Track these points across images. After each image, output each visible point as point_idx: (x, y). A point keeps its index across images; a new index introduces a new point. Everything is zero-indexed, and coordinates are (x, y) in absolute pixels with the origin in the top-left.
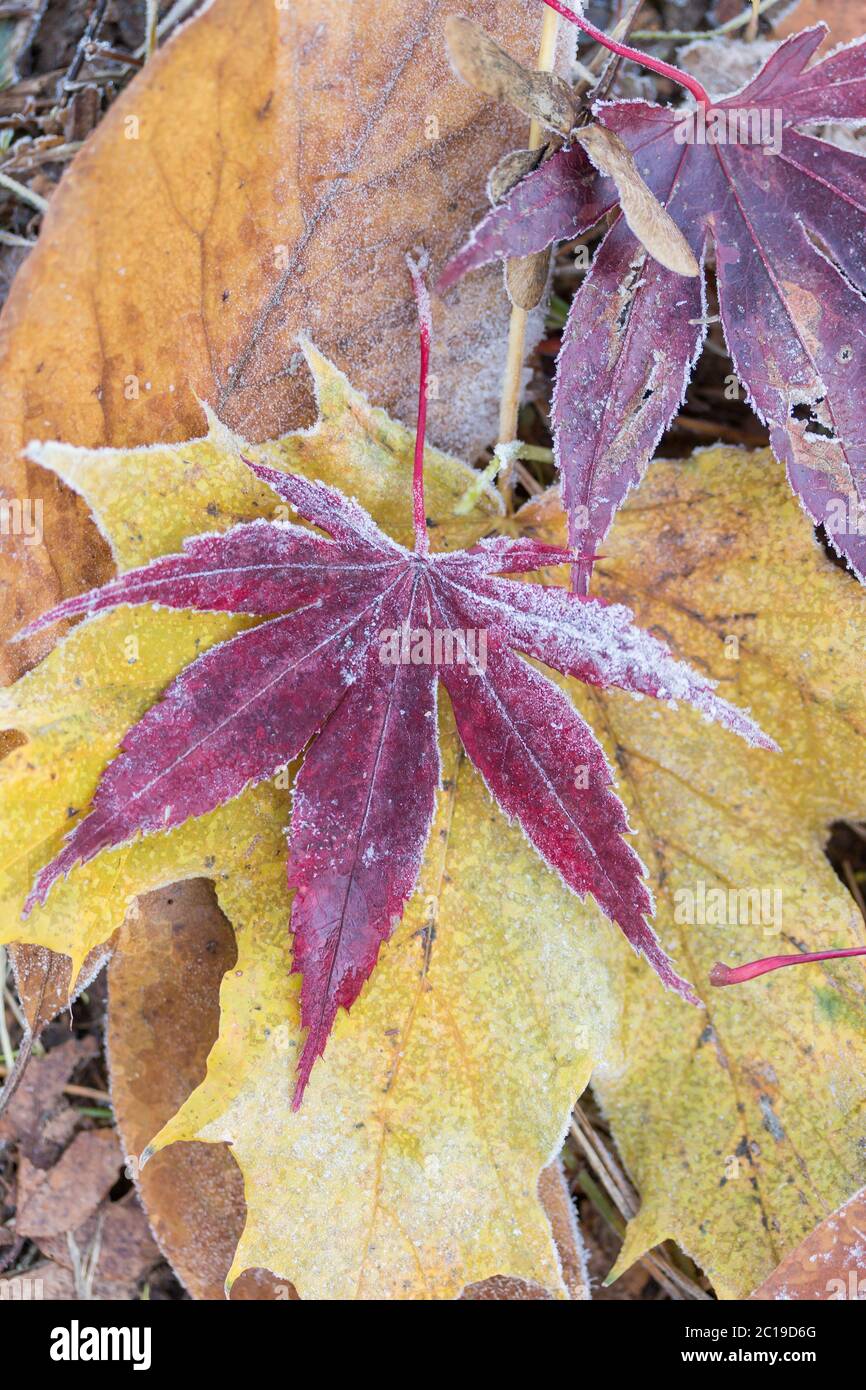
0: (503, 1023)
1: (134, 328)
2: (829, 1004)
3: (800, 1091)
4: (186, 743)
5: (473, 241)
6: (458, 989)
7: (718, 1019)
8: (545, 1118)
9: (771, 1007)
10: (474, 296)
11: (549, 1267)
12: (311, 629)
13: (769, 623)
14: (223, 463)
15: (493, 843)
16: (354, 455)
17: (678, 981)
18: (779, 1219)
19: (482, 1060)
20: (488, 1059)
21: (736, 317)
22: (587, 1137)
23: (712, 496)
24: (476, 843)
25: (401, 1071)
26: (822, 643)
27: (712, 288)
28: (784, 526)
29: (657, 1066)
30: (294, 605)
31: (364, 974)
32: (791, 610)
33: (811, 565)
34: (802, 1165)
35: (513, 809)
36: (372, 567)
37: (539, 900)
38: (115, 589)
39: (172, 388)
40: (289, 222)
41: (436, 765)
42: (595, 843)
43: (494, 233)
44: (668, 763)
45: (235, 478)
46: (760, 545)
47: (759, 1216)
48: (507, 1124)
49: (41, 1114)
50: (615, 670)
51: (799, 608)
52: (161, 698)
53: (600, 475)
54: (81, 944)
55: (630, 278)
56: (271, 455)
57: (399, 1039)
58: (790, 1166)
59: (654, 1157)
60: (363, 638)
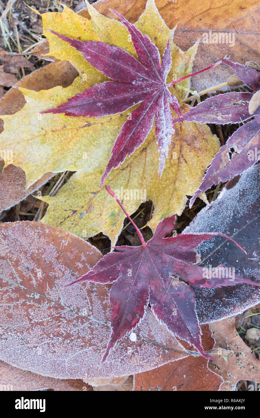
0: (77, 149)
1: (185, 3)
2: (113, 215)
3: (92, 217)
4: (105, 55)
5: (235, 64)
6: (80, 136)
7: (99, 194)
8: (62, 166)
9: (106, 203)
10: (226, 73)
11: (31, 182)
12: (140, 70)
13: (186, 166)
14: (166, 36)
15: (114, 130)
16: (180, 63)
17: (103, 181)
18: (63, 225)
19: (68, 148)
20: (69, 149)
21: (246, 128)
22: (62, 179)
23: (207, 142)
24: (112, 126)
25: (58, 132)
26: (187, 178)
27: (250, 120)
28: (208, 159)
29: (83, 186)
30: (143, 64)
31: (74, 115)
32: (191, 169)
33: (202, 169)
34: (77, 225)
35: (123, 130)
36: (159, 76)
37: (106, 145)
38: (130, 25)
39: (177, 18)
40: (222, 26)
41: (124, 110)
42: (124, 150)
43: (239, 68)
44: (147, 159)
45: (164, 40)
46: (201, 157)
47: (62, 221)
48: (57, 159)
49: (15, 65)
50: (161, 136)
51: (192, 170)
52: (112, 46)
53: (200, 115)
54: (53, 53)
55: (244, 102)
56: (173, 46)
57: (64, 129)
58: (75, 223)
59: (64, 195)
60: (144, 82)
